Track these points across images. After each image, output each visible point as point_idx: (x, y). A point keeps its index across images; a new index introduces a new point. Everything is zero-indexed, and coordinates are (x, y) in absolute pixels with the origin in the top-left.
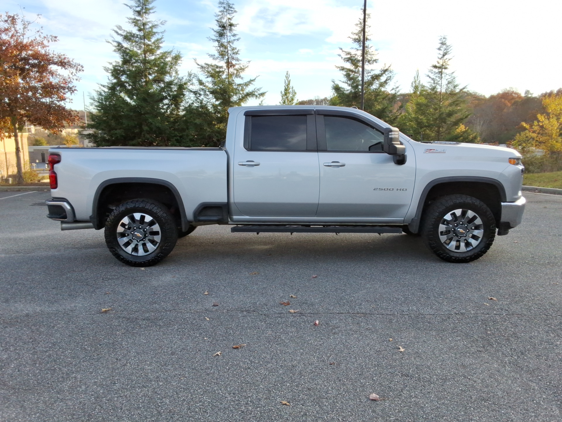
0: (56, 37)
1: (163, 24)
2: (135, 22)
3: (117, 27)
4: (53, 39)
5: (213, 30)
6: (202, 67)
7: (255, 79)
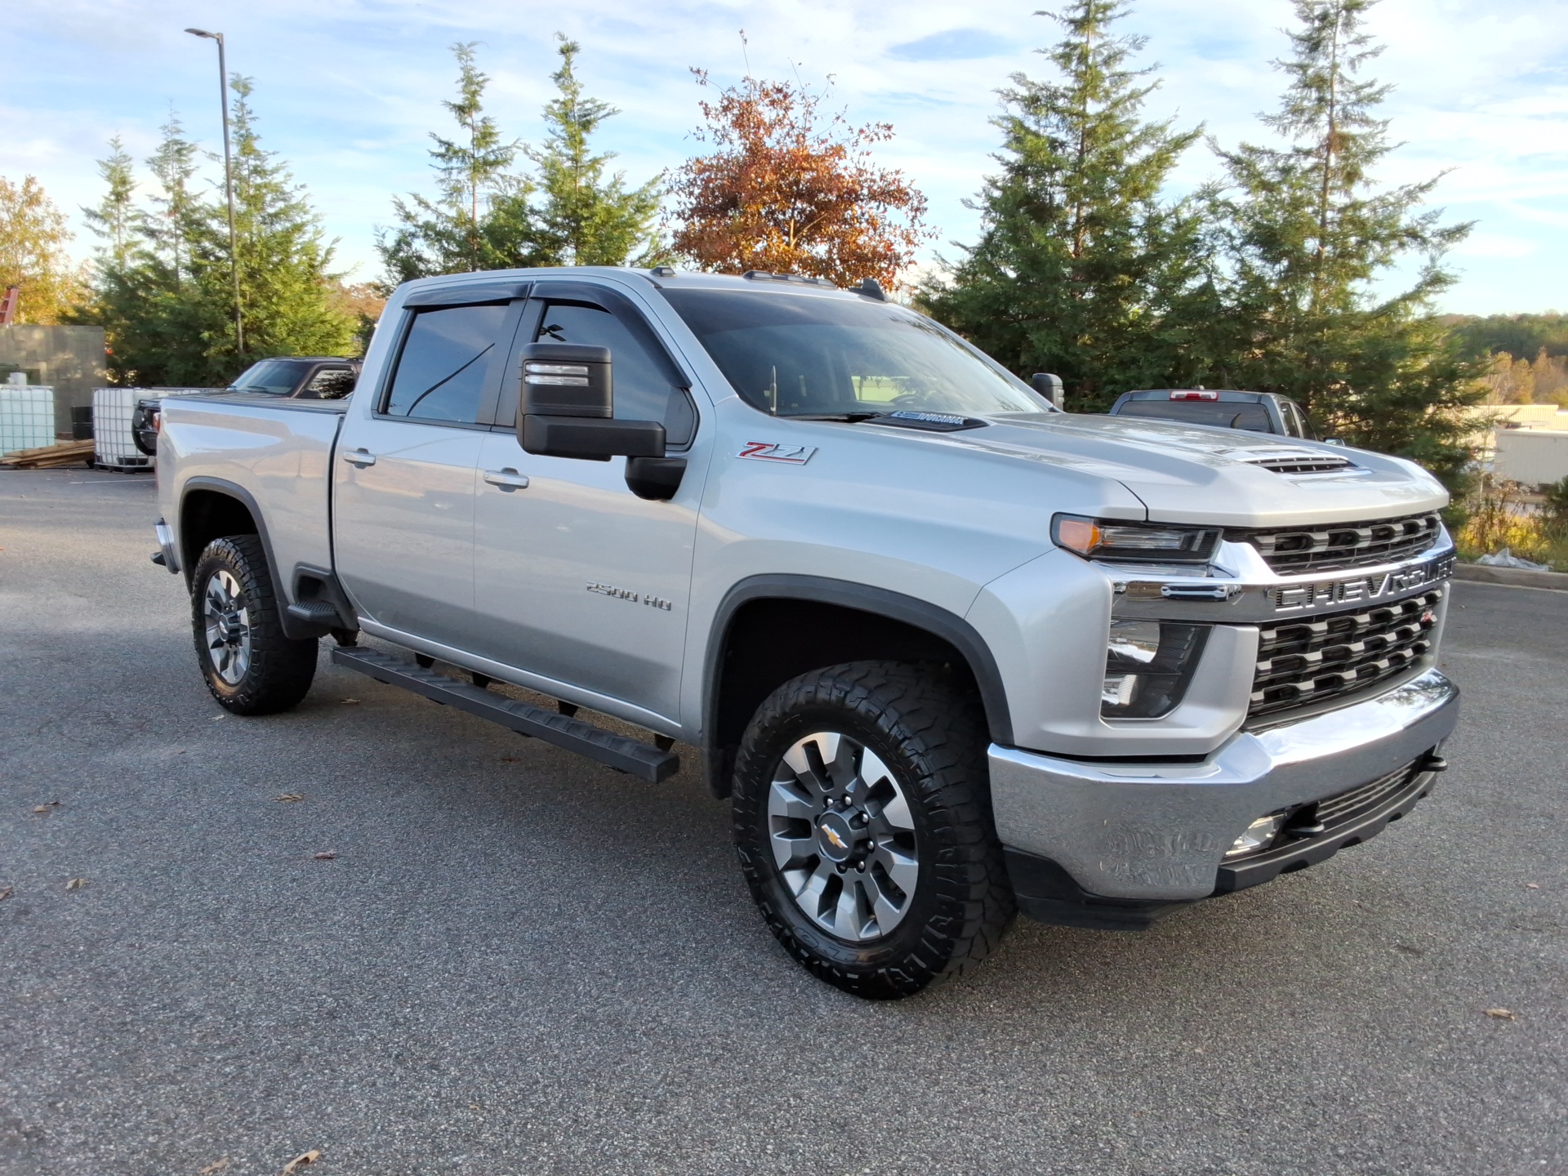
0: (889, 128)
1: (1139, 48)
2: (1067, 55)
3: (1015, 78)
4: (883, 132)
5: (1288, 33)
6: (1236, 161)
7: (1434, 181)
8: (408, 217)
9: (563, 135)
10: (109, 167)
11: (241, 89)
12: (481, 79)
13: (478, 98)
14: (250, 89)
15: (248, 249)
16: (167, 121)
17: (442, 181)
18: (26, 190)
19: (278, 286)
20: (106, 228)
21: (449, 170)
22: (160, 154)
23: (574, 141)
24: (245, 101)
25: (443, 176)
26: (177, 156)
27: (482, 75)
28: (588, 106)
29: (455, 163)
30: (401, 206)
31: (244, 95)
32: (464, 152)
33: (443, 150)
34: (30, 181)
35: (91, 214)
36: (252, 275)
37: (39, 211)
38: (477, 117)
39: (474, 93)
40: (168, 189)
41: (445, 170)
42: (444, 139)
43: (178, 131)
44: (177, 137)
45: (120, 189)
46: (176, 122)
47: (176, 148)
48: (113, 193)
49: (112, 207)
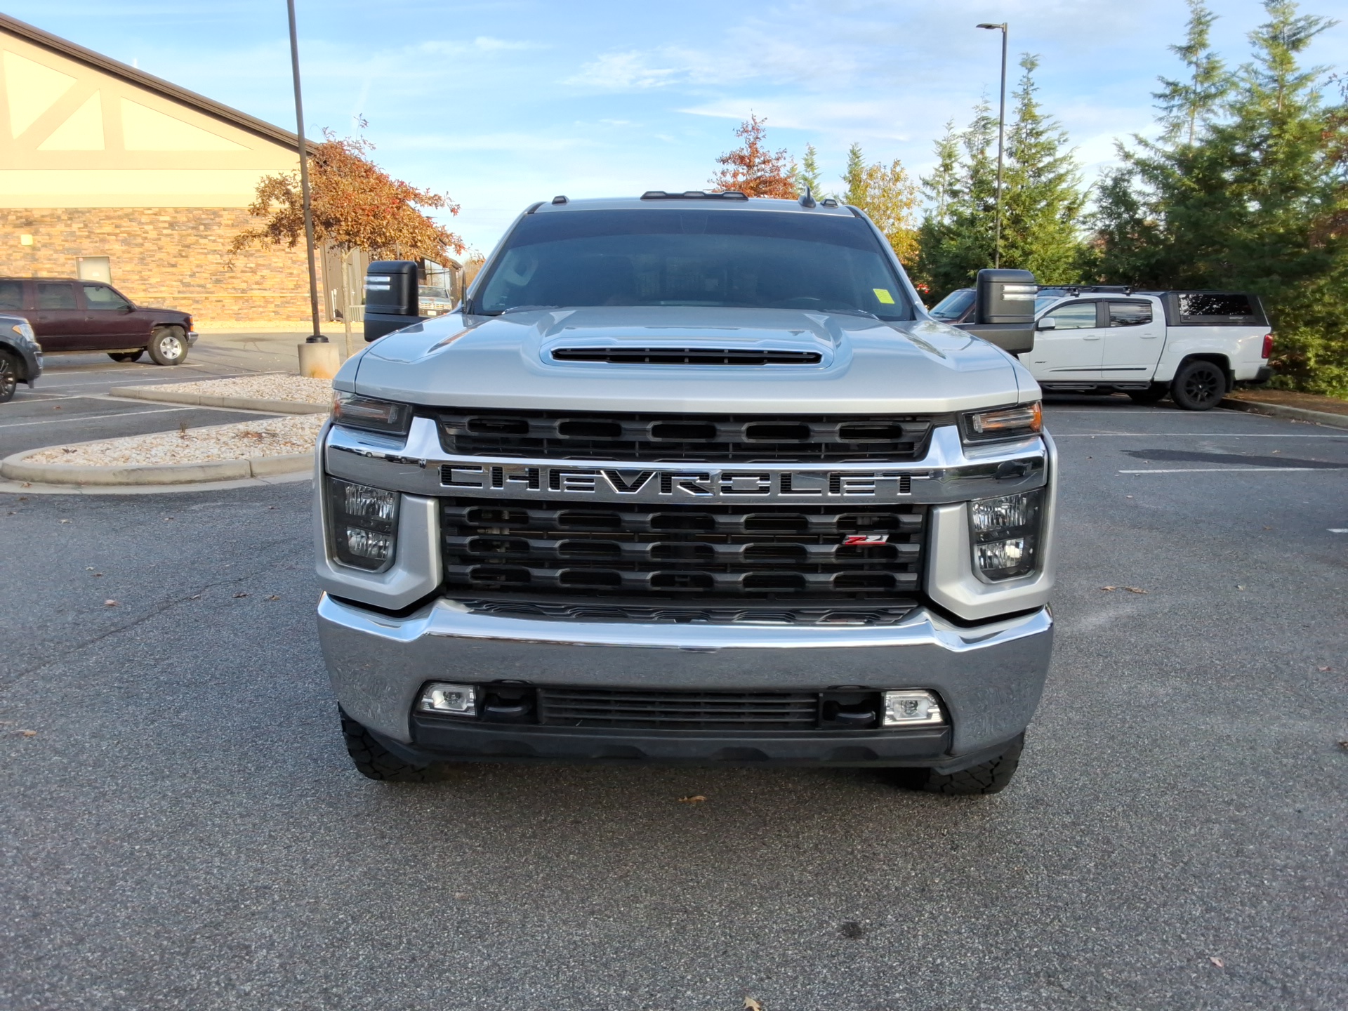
8: (1127, 156)
9: (1268, 57)
10: (941, 145)
11: (1029, 66)
12: (1209, 18)
13: (1206, 36)
14: (1037, 65)
15: (1016, 199)
16: (979, 102)
17: (1161, 119)
18: (893, 171)
19: (1035, 229)
20: (934, 194)
21: (1170, 109)
22: (972, 129)
23: (1282, 62)
24: (1030, 75)
25: (1164, 113)
26: (983, 130)
27: (1209, 14)
28: (1300, 24)
29: (1177, 101)
30: (1121, 147)
31: (1030, 70)
32: (1187, 89)
33: (1167, 91)
34: (896, 163)
35: (926, 183)
36: (1016, 220)
37: (899, 185)
38: (1202, 54)
39: (1201, 33)
40: (973, 156)
41: (1166, 108)
42: (1171, 80)
43: (987, 109)
44: (985, 114)
45: (948, 161)
46: (986, 102)
47: (983, 123)
48: (942, 166)
49: (940, 176)
